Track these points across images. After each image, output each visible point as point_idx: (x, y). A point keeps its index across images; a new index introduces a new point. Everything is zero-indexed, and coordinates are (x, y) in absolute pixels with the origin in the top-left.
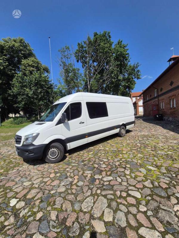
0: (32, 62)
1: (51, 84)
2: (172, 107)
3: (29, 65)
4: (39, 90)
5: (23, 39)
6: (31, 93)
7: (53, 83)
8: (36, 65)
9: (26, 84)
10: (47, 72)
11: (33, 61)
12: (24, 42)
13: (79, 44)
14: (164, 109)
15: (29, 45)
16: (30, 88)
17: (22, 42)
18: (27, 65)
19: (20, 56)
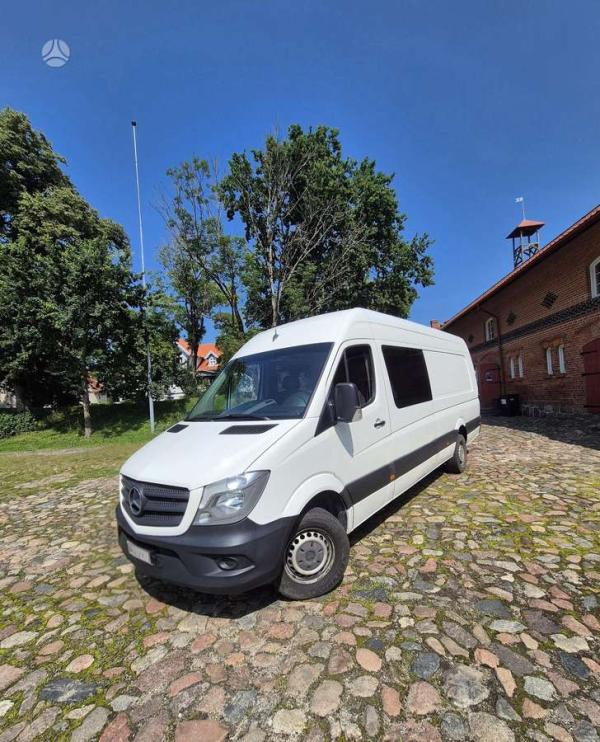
0: (62, 206)
1: (140, 285)
2: (550, 372)
3: (50, 216)
4: (98, 306)
5: (24, 118)
6: (62, 318)
7: (149, 286)
8: (79, 217)
9: (41, 281)
10: (120, 245)
11: (65, 201)
12: (28, 128)
13: (236, 159)
14: (521, 380)
15: (48, 142)
16: (60, 300)
17: (20, 126)
18: (43, 214)
19: (11, 179)
